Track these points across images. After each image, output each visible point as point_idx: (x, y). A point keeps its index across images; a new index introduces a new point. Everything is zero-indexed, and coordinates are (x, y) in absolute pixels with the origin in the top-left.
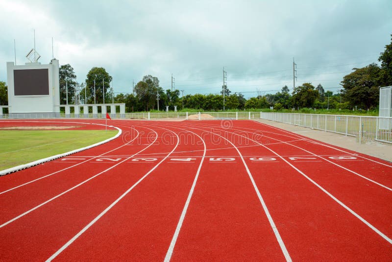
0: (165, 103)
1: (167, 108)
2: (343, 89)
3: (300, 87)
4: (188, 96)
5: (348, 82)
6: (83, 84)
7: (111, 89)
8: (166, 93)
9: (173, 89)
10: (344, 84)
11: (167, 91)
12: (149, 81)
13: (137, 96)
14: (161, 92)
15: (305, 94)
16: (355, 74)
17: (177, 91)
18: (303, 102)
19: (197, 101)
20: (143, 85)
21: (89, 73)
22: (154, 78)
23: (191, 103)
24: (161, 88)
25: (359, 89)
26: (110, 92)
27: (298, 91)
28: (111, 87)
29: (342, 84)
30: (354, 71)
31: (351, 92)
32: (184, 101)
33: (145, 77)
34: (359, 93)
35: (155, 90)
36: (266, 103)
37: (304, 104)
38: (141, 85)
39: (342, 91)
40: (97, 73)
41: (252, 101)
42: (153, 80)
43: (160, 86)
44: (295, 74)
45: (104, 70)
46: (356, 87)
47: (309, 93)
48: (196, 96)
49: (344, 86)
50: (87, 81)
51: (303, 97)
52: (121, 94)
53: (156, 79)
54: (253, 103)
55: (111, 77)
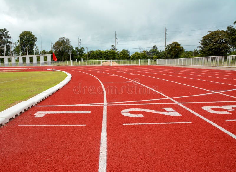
0: (75, 57)
1: (76, 59)
2: (201, 46)
3: (170, 45)
4: (92, 52)
5: (206, 41)
6: (16, 43)
7: (37, 47)
8: (75, 49)
9: (80, 47)
10: (202, 42)
11: (76, 48)
12: (63, 41)
13: (55, 52)
14: (72, 49)
15: (175, 50)
16: (211, 35)
17: (83, 48)
18: (172, 55)
19: (98, 55)
20: (59, 44)
21: (20, 35)
22: (67, 39)
23: (93, 56)
24: (72, 46)
25: (214, 46)
26: (36, 49)
27: (169, 47)
28: (36, 45)
29: (201, 42)
30: (209, 33)
31: (208, 47)
32: (88, 55)
33: (60, 39)
34: (213, 48)
35: (67, 47)
36: (146, 56)
37: (173, 56)
38: (58, 44)
39: (200, 47)
40: (26, 35)
41: (136, 55)
42: (66, 41)
43: (71, 45)
44: (166, 36)
45: (31, 33)
46: (211, 44)
47: (177, 48)
48: (97, 51)
49: (202, 44)
50: (19, 41)
51: (172, 51)
52: (44, 50)
53: (68, 40)
54: (137, 56)
55: (36, 38)
